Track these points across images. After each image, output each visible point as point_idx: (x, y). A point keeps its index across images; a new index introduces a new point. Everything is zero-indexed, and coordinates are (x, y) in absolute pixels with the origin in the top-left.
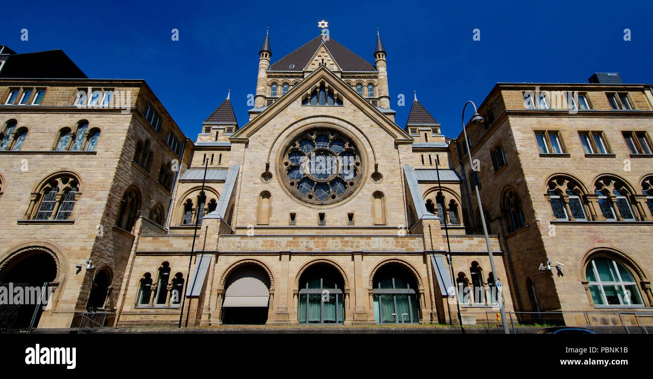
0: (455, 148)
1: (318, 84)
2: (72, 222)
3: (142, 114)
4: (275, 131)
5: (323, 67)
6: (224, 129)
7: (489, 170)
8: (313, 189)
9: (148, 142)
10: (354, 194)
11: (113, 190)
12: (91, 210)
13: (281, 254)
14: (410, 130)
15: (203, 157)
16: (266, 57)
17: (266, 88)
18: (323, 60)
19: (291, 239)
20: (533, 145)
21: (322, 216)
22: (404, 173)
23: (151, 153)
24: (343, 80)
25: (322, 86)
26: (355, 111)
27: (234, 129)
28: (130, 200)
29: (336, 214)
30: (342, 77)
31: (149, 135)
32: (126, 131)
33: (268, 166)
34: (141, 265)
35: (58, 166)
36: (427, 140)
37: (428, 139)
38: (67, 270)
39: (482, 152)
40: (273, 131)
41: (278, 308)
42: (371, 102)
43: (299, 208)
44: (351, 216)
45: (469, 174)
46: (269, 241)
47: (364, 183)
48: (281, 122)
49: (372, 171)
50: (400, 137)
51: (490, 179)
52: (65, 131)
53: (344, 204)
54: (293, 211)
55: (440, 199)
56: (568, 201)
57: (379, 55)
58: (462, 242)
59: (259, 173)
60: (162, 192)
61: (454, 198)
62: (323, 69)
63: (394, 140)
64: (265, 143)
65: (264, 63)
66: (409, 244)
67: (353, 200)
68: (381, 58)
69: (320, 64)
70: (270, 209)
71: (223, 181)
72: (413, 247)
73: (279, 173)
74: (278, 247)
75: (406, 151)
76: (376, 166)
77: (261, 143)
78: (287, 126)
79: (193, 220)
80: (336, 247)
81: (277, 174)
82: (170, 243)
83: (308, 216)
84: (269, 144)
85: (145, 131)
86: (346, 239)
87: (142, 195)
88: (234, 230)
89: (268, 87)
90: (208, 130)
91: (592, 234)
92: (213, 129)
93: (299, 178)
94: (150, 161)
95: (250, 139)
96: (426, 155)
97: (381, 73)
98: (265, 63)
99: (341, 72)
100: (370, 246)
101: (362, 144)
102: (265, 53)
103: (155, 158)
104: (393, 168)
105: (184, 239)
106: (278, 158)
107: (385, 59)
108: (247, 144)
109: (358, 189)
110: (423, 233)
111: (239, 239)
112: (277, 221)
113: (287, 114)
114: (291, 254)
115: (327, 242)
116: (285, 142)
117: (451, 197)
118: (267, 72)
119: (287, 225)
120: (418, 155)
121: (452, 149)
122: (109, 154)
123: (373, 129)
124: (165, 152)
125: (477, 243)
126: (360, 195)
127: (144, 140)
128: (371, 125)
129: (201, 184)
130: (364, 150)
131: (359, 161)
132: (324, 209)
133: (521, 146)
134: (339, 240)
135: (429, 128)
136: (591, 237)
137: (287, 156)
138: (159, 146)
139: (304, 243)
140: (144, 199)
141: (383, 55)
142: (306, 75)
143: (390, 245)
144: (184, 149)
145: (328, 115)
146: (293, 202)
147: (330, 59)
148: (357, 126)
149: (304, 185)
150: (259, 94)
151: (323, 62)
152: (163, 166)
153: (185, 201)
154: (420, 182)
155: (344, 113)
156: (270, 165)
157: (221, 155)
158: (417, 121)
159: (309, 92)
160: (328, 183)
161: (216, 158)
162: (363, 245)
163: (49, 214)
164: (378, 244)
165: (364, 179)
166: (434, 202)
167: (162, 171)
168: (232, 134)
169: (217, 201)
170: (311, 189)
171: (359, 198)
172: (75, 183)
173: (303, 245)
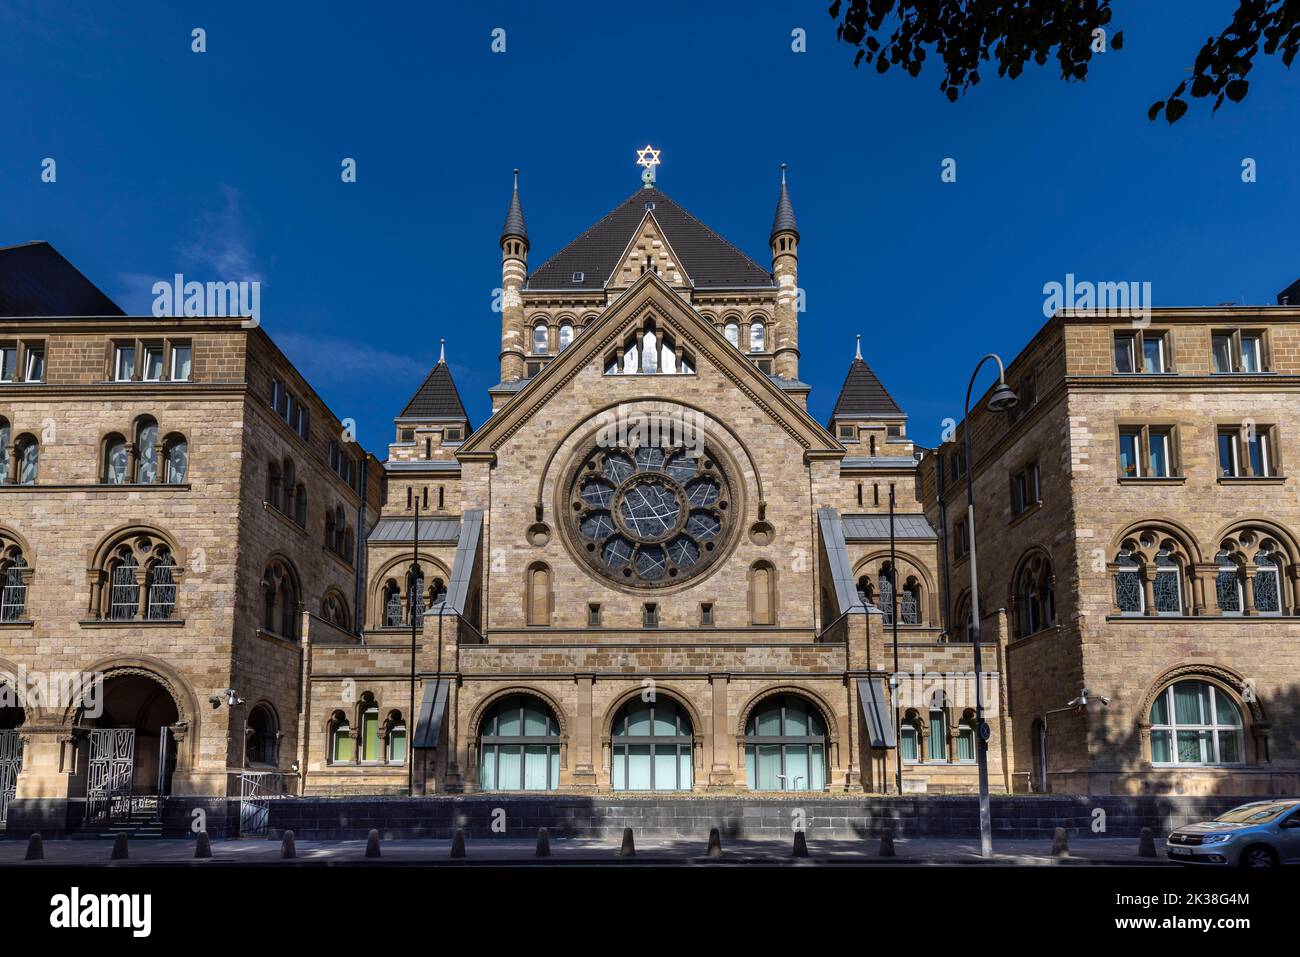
0: (933, 468)
1: (639, 320)
2: (182, 623)
3: (265, 400)
4: (550, 436)
5: (649, 275)
6: (442, 432)
7: (999, 515)
8: (632, 558)
9: (288, 463)
10: (715, 566)
11: (242, 562)
12: (208, 601)
13: (577, 676)
14: (838, 429)
15: (406, 495)
16: (517, 252)
17: (523, 335)
18: (649, 258)
19: (594, 651)
20: (1110, 460)
21: (651, 608)
22: (819, 523)
23: (301, 487)
24: (696, 308)
25: (649, 324)
26: (721, 385)
27: (462, 431)
28: (278, 582)
29: (679, 606)
30: (695, 302)
31: (289, 449)
32: (240, 440)
33: (540, 511)
34: (324, 697)
35: (122, 515)
36: (873, 452)
37: (877, 448)
38: (194, 705)
39: (993, 476)
40: (545, 436)
41: (577, 766)
42: (757, 364)
43: (606, 595)
44: (706, 608)
45: (955, 524)
46: (551, 656)
47: (735, 545)
48: (561, 414)
49: (753, 518)
50: (817, 445)
51: (999, 535)
53: (693, 586)
54: (594, 600)
55: (888, 571)
56: (1153, 578)
57: (782, 242)
58: (922, 656)
59: (523, 524)
60: (337, 566)
61: (915, 572)
62: (651, 281)
63: (803, 451)
64: (530, 463)
65: (513, 268)
66: (819, 660)
67: (712, 579)
68: (787, 251)
69: (642, 268)
70: (551, 596)
71: (454, 543)
72: (825, 664)
73: (563, 526)
74: (571, 665)
75: (828, 477)
76: (762, 509)
77: (522, 462)
78: (574, 424)
79: (404, 618)
80: (679, 664)
81: (560, 529)
82: (370, 659)
83: (624, 609)
84: (539, 465)
85: (277, 438)
86: (698, 651)
87: (300, 571)
88: (484, 637)
89: (527, 332)
90: (408, 436)
91: (1185, 641)
92: (418, 432)
93: (605, 535)
94: (301, 503)
95: (498, 453)
96: (868, 483)
97: (784, 289)
98: (516, 268)
99: (692, 289)
100: (744, 664)
101: (735, 462)
102: (513, 242)
103: (309, 497)
104: (797, 513)
105: (394, 653)
106: (560, 496)
107: (794, 251)
108: (493, 464)
109: (723, 556)
110: (847, 640)
111: (495, 652)
112: (564, 619)
113: (573, 397)
114: (594, 677)
115: (662, 656)
116: (572, 459)
117: (909, 571)
118: (521, 294)
119: (583, 625)
120: (851, 484)
121: (925, 472)
122: (216, 490)
123: (759, 429)
124: (328, 485)
125: (951, 658)
126: (726, 568)
127: (280, 458)
128: (755, 420)
129: (412, 550)
130: (738, 476)
131: (726, 498)
132: (655, 595)
133: (1083, 461)
134: (685, 654)
135: (882, 424)
136: (1182, 645)
137: (577, 489)
138: (313, 472)
139: (619, 658)
140: (304, 580)
141: (791, 241)
142: (612, 299)
143: (782, 661)
144: (365, 478)
145: (663, 396)
146: (595, 583)
147: (666, 254)
148: (725, 422)
149: (615, 549)
150: (508, 349)
151: (649, 265)
152: (329, 514)
153: (383, 583)
155: (697, 390)
156: (545, 510)
157: (442, 490)
158: (856, 407)
159: (620, 341)
160: (663, 545)
162: (729, 661)
163: (134, 610)
164: (758, 659)
165: (735, 536)
166: (875, 579)
167: (330, 526)
168: (460, 444)
169: (446, 583)
170: (629, 558)
171: (724, 574)
172: (165, 550)
173: (616, 662)
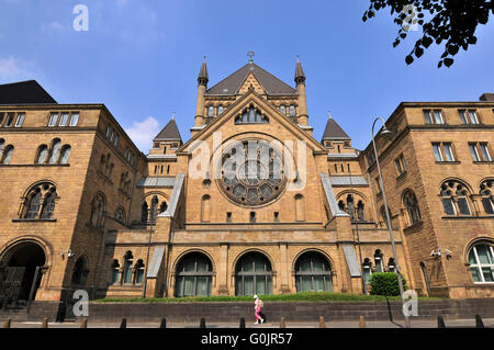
1: (248, 105)
2: (55, 220)
3: (103, 133)
5: (251, 90)
6: (171, 144)
7: (391, 175)
9: (109, 156)
10: (279, 197)
13: (221, 244)
14: (325, 143)
15: (155, 168)
16: (204, 83)
17: (204, 110)
18: (251, 85)
19: (229, 233)
20: (430, 155)
21: (253, 214)
22: (320, 179)
23: (112, 164)
24: (269, 101)
25: (252, 107)
26: (279, 127)
27: (179, 144)
28: (98, 203)
29: (263, 214)
30: (268, 99)
31: (110, 151)
32: (91, 147)
35: (39, 176)
36: (339, 151)
37: (341, 150)
41: (220, 286)
42: (292, 120)
43: (234, 208)
44: (276, 214)
46: (211, 235)
50: (317, 149)
51: (393, 183)
52: (43, 147)
53: (271, 204)
54: (229, 211)
55: (350, 199)
56: (457, 200)
57: (299, 80)
58: (368, 234)
59: (201, 180)
61: (361, 198)
62: (252, 92)
63: (312, 151)
66: (325, 236)
67: (278, 201)
68: (301, 83)
69: (249, 88)
70: (211, 209)
71: (172, 187)
72: (328, 238)
73: (217, 180)
74: (218, 239)
75: (323, 161)
79: (148, 219)
80: (265, 239)
81: (215, 181)
82: (132, 236)
83: (242, 214)
85: (106, 147)
86: (273, 233)
87: (107, 198)
88: (183, 226)
89: (206, 109)
90: (158, 145)
92: (162, 144)
94: (112, 171)
96: (339, 164)
97: (301, 95)
98: (203, 88)
99: (266, 95)
100: (293, 238)
102: (202, 80)
103: (115, 168)
104: (311, 175)
105: (143, 234)
108: (190, 156)
109: (282, 192)
110: (336, 229)
111: (187, 233)
112: (216, 219)
113: (223, 131)
114: (228, 245)
115: (258, 235)
117: (358, 198)
118: (204, 96)
119: (224, 221)
120: (333, 164)
122: (79, 166)
125: (381, 235)
126: (284, 197)
127: (106, 154)
129: (154, 190)
132: (255, 208)
133: (420, 155)
134: (268, 234)
135: (341, 142)
136: (475, 229)
138: (118, 159)
139: (240, 236)
140: (108, 201)
141: (303, 80)
142: (238, 98)
143: (308, 237)
145: (257, 131)
146: (230, 203)
147: (258, 84)
148: (280, 140)
149: (238, 190)
150: (199, 115)
151: (251, 87)
152: (122, 175)
153: (141, 203)
154: (333, 186)
155: (269, 129)
157: (169, 166)
158: (331, 135)
159: (240, 112)
160: (257, 187)
161: (165, 168)
162: (287, 237)
164: (299, 236)
166: (345, 202)
167: (122, 180)
168: (178, 149)
169: (168, 204)
170: (244, 192)
171: (283, 200)
172: (54, 190)
173: (238, 238)
